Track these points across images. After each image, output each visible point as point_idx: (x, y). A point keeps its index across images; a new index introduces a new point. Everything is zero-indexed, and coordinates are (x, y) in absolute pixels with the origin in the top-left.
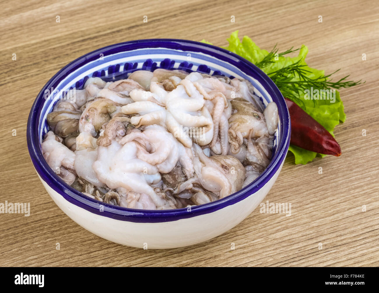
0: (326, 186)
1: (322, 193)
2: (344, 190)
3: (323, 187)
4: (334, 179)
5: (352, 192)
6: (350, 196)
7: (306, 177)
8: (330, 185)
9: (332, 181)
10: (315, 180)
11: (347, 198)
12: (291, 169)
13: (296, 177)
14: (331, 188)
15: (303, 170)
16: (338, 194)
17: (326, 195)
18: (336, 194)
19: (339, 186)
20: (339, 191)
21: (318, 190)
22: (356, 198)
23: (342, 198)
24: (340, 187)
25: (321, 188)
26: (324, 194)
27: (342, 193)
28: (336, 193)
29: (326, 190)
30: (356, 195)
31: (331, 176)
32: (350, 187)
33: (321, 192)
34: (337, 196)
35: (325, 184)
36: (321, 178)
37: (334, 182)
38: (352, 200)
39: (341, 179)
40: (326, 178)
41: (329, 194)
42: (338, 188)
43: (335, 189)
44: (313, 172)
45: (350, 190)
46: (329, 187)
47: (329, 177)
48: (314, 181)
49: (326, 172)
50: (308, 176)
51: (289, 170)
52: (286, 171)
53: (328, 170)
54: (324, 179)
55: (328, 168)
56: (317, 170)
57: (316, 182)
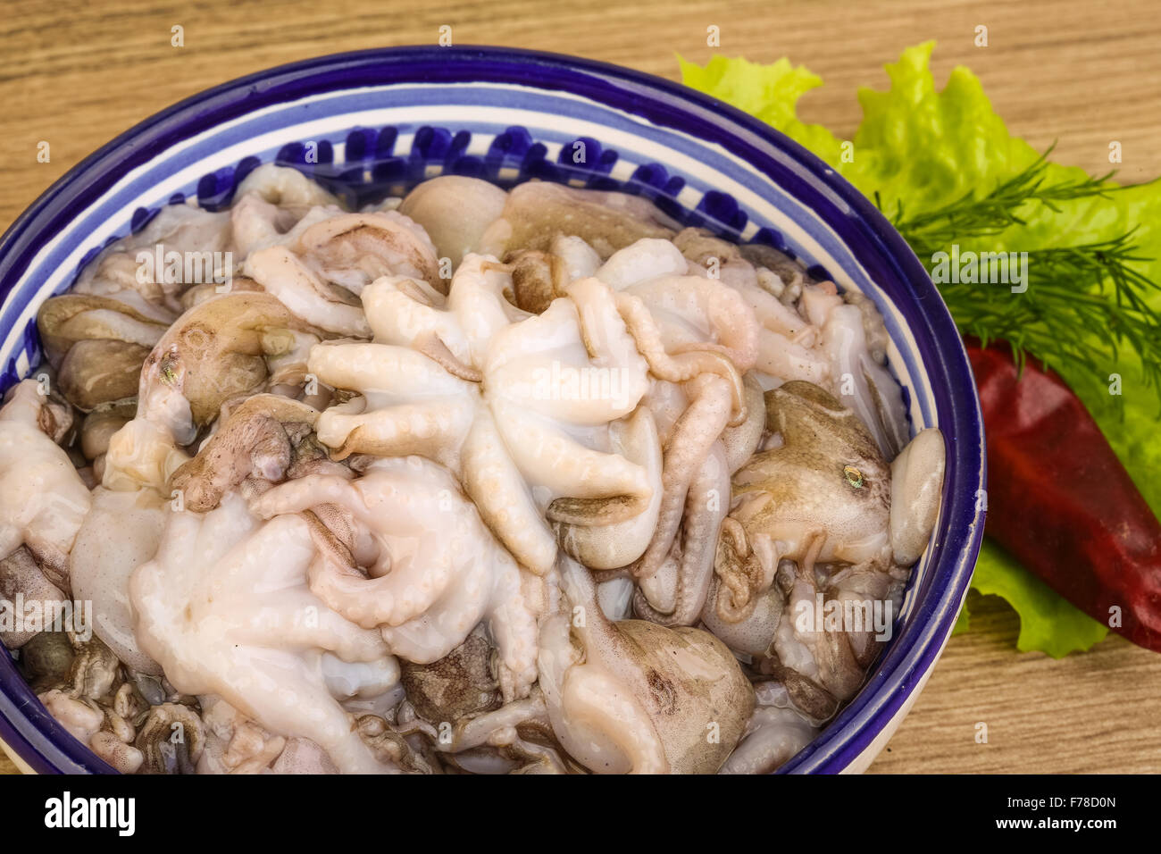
49: (1131, 706)
50: (1055, 712)
51: (988, 670)
52: (972, 673)
53: (1142, 700)
54: (1114, 739)
55: (1147, 692)
56: (1098, 693)
57: (1079, 746)
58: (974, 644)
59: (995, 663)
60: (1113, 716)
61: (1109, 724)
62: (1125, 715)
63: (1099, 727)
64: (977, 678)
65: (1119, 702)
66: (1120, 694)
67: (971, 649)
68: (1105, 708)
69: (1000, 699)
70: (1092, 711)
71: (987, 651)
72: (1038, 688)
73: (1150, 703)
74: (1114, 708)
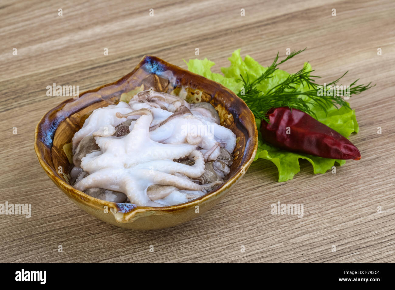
0: (346, 192)
1: (343, 199)
2: (365, 196)
3: (343, 193)
4: (354, 186)
5: (374, 197)
6: (372, 201)
7: (325, 185)
8: (351, 191)
9: (353, 188)
10: (335, 187)
11: (369, 203)
12: (310, 178)
13: (314, 185)
14: (352, 194)
15: (322, 179)
16: (359, 199)
17: (347, 201)
18: (358, 200)
19: (360, 192)
20: (361, 197)
21: (338, 197)
22: (379, 203)
23: (364, 203)
24: (362, 193)
25: (341, 194)
26: (344, 200)
27: (363, 198)
28: (357, 198)
29: (347, 196)
30: (379, 200)
31: (351, 184)
32: (372, 193)
33: (341, 199)
34: (359, 201)
35: (345, 191)
36: (341, 186)
37: (355, 189)
38: (374, 205)
39: (362, 185)
40: (346, 185)
41: (350, 200)
42: (360, 194)
43: (356, 195)
44: (333, 180)
45: (371, 196)
46: (350, 193)
47: (349, 185)
48: (333, 188)
49: (346, 179)
50: (327, 184)
51: (307, 179)
52: (304, 180)
53: (348, 178)
54: (344, 186)
55: (348, 176)
56: (336, 178)
57: (336, 189)
58: (301, 175)
59: (308, 177)
60: (342, 182)
61: (342, 184)
62: (345, 181)
63: (339, 185)
64: (305, 181)
65: (342, 179)
66: (342, 178)
67: (301, 176)
68: (339, 181)
69: (313, 184)
70: (336, 182)
71: (305, 175)
72: (321, 180)
73: (350, 178)
74: (341, 180)
